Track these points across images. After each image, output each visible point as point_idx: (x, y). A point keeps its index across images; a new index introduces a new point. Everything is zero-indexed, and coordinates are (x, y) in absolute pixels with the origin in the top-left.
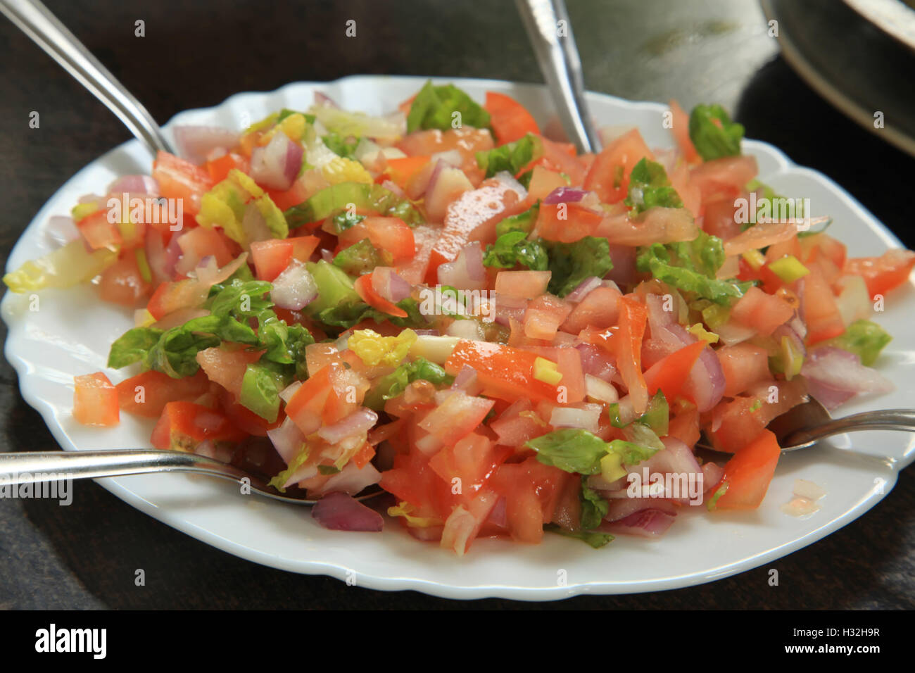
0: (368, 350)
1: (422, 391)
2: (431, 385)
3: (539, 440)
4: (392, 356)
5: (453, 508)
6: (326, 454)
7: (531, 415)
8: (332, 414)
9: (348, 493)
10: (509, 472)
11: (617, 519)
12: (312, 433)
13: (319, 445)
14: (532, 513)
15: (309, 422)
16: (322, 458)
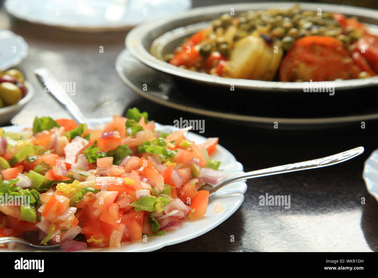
0: (64, 189)
1: (90, 196)
2: (93, 193)
3: (133, 203)
4: (73, 189)
5: (111, 232)
6: (62, 225)
7: (129, 196)
8: (60, 211)
9: (70, 239)
10: (126, 217)
11: (164, 226)
12: (53, 220)
13: (57, 224)
14: (137, 229)
15: (52, 216)
16: (60, 227)
